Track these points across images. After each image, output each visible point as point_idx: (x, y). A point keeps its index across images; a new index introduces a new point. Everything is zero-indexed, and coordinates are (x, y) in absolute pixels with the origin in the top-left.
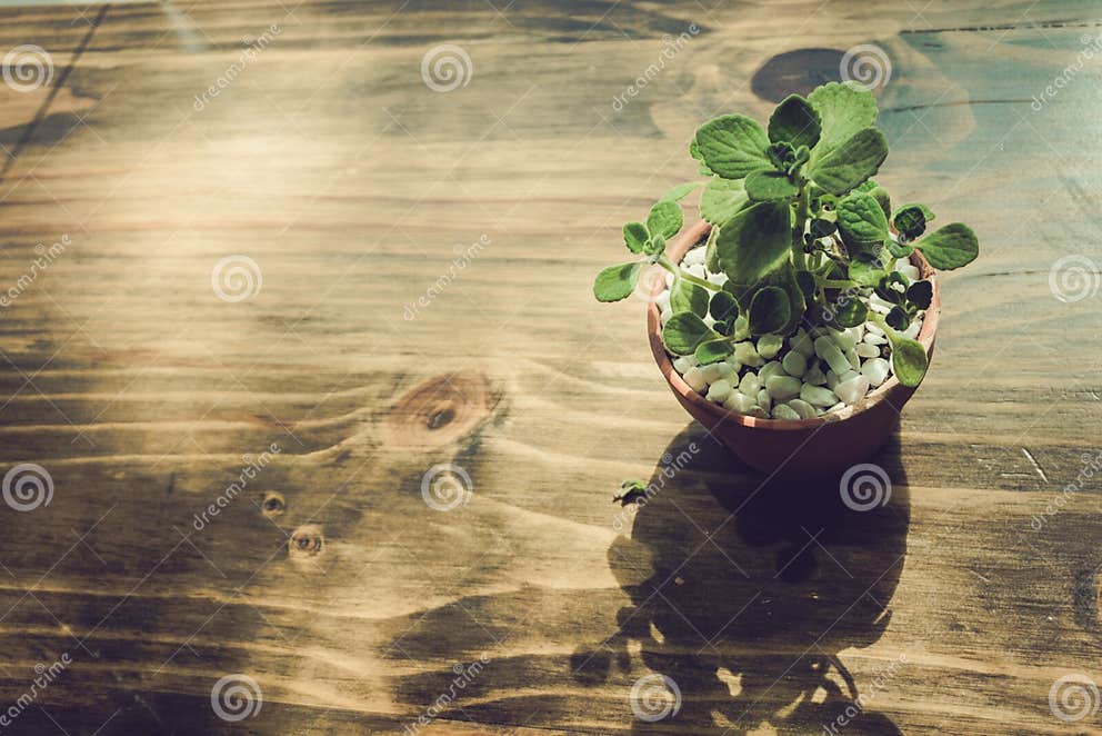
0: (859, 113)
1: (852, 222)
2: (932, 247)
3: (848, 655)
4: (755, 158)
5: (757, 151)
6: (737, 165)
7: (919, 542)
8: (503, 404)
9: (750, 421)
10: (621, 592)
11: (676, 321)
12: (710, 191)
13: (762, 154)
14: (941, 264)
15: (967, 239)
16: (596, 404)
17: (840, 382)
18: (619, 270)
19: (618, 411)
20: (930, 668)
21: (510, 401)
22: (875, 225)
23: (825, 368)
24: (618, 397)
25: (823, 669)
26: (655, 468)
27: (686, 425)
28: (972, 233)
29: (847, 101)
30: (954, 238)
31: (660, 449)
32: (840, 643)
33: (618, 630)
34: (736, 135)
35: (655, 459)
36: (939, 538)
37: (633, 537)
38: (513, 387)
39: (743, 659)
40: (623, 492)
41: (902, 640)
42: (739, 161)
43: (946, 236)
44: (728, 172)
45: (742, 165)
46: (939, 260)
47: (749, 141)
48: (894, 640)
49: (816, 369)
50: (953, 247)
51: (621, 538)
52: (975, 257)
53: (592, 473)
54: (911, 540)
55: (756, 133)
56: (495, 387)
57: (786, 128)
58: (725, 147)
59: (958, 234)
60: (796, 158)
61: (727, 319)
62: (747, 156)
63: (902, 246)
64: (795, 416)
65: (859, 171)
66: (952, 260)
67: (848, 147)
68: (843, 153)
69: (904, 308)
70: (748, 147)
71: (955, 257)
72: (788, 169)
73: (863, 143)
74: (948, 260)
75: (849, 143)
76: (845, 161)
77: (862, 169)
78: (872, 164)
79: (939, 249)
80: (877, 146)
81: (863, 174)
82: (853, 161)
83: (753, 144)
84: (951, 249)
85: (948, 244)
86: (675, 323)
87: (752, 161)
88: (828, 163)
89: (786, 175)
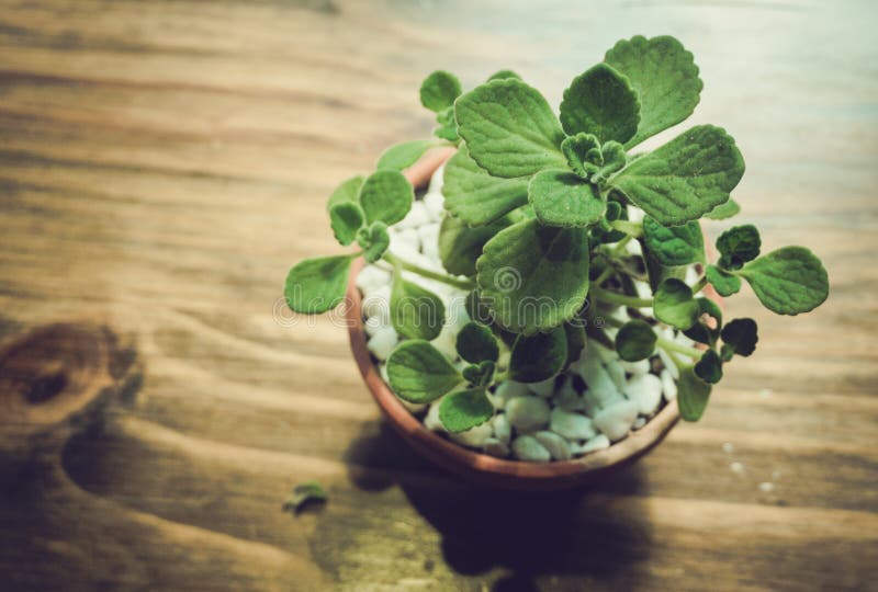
0: (677, 85)
1: (662, 240)
2: (764, 277)
4: (536, 147)
5: (540, 136)
6: (513, 157)
8: (133, 370)
9: (486, 461)
11: (405, 353)
12: (454, 168)
13: (548, 141)
14: (778, 307)
15: (813, 272)
17: (601, 408)
18: (320, 265)
21: (142, 366)
22: (690, 243)
23: (581, 386)
28: (819, 264)
29: (658, 64)
30: (795, 268)
34: (510, 110)
35: (335, 453)
38: (147, 348)
40: (297, 499)
42: (516, 152)
43: (782, 264)
44: (500, 167)
45: (519, 158)
46: (776, 300)
47: (530, 121)
49: (568, 390)
50: (795, 281)
52: (824, 300)
53: (254, 469)
55: (538, 109)
56: (123, 344)
57: (586, 109)
58: (496, 127)
59: (799, 263)
60: (602, 158)
61: (483, 363)
62: (528, 145)
63: (725, 275)
64: (544, 454)
65: (699, 191)
66: (793, 299)
67: (677, 149)
68: (671, 157)
69: (718, 352)
70: (529, 131)
71: (796, 296)
72: (591, 174)
73: (702, 147)
74: (787, 299)
75: (679, 143)
76: (673, 170)
77: (704, 190)
78: (717, 185)
79: (775, 281)
80: (727, 159)
81: (707, 199)
82: (687, 173)
83: (536, 127)
84: (790, 285)
85: (786, 275)
86: (405, 357)
87: (533, 152)
88: (647, 169)
89: (587, 181)
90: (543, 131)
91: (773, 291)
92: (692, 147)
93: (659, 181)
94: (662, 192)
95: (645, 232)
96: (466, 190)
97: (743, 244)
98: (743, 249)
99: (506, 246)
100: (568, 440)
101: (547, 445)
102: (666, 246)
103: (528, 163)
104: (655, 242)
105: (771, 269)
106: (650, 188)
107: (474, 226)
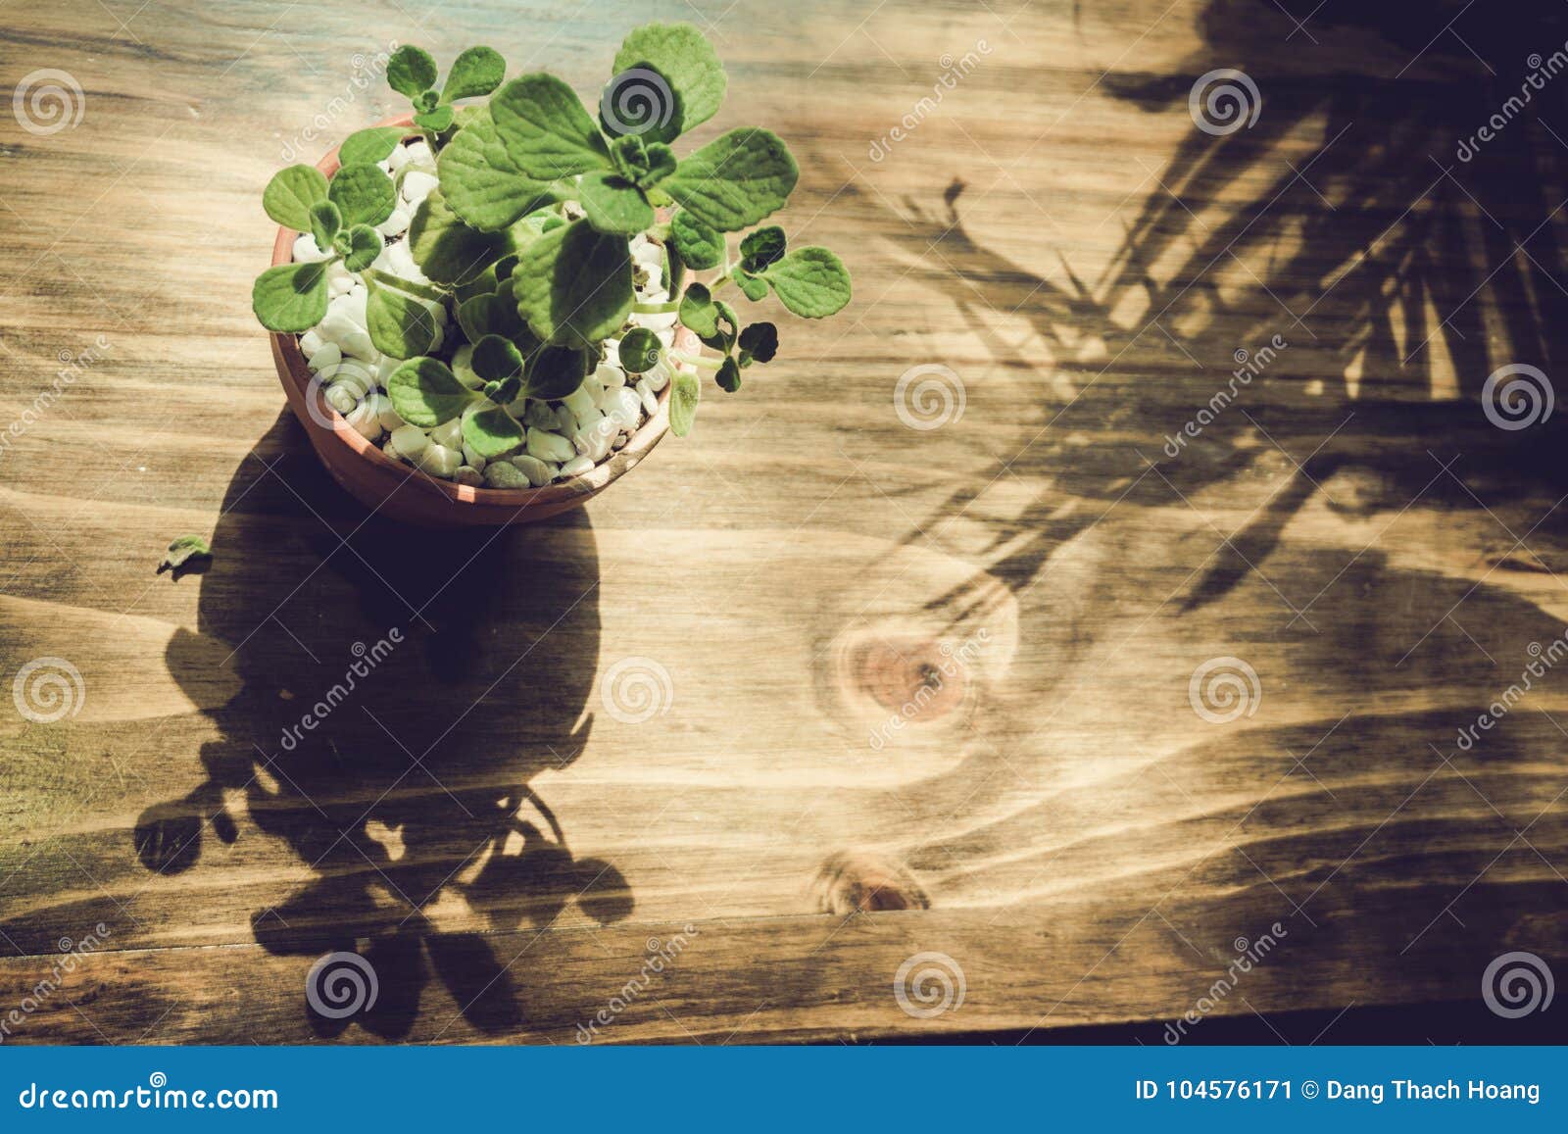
2: (787, 280)
3: (543, 781)
4: (574, 148)
6: (551, 157)
7: (617, 611)
9: (465, 492)
10: (197, 719)
13: (585, 141)
14: (802, 309)
15: (835, 273)
16: (99, 408)
17: (580, 427)
19: (138, 418)
20: (650, 788)
22: (714, 246)
24: (136, 396)
25: (514, 806)
26: (218, 513)
27: (255, 442)
28: (838, 264)
30: (816, 269)
31: (221, 482)
32: (532, 767)
33: (201, 779)
34: (543, 107)
35: (215, 500)
36: (640, 603)
37: (200, 630)
39: (400, 804)
40: (177, 559)
41: (610, 754)
42: (553, 152)
43: (804, 265)
45: (556, 158)
46: (801, 303)
48: (600, 754)
50: (817, 282)
51: (181, 633)
53: (112, 525)
54: (604, 608)
58: (532, 126)
59: (820, 264)
60: (647, 160)
61: (503, 380)
62: (564, 144)
63: (749, 278)
64: (524, 480)
65: (752, 197)
66: (818, 302)
67: (723, 151)
68: (718, 159)
69: (736, 358)
70: (560, 128)
71: (819, 298)
72: (638, 177)
73: (751, 150)
74: (810, 301)
75: (723, 145)
76: (721, 174)
77: (758, 196)
78: (772, 190)
79: (797, 284)
80: (780, 163)
81: (763, 205)
82: (737, 177)
83: (570, 126)
84: (812, 287)
85: (807, 277)
86: (408, 377)
87: (572, 153)
88: (692, 171)
89: (634, 186)
90: (579, 130)
91: (796, 293)
92: (739, 149)
93: (706, 185)
94: (712, 196)
95: (675, 235)
96: (471, 189)
97: (766, 245)
98: (767, 251)
99: (546, 254)
100: (548, 463)
101: (526, 469)
102: (694, 249)
103: (567, 165)
104: (684, 244)
105: (792, 270)
106: (699, 192)
107: (485, 229)
